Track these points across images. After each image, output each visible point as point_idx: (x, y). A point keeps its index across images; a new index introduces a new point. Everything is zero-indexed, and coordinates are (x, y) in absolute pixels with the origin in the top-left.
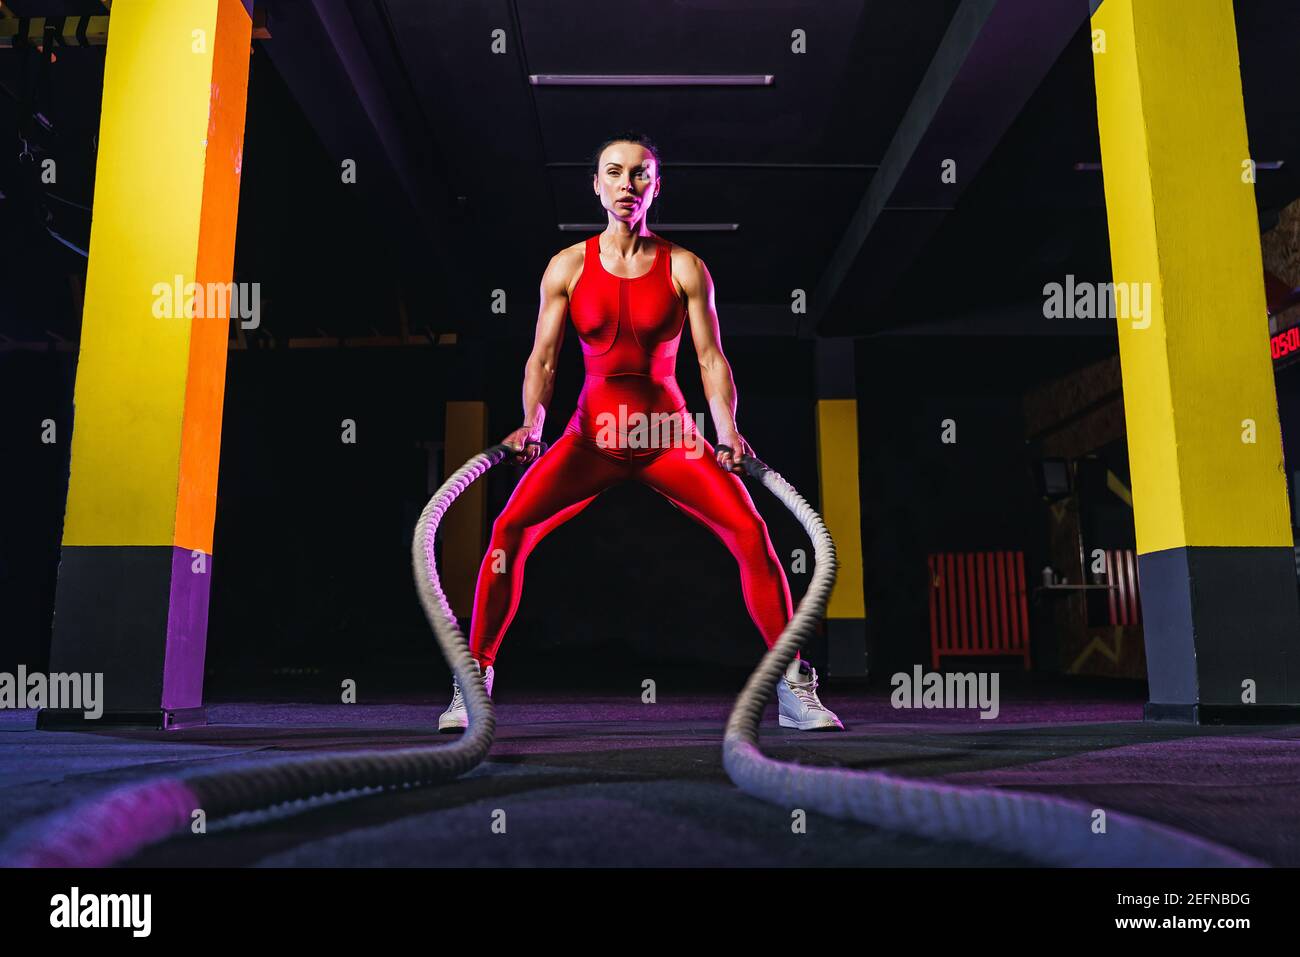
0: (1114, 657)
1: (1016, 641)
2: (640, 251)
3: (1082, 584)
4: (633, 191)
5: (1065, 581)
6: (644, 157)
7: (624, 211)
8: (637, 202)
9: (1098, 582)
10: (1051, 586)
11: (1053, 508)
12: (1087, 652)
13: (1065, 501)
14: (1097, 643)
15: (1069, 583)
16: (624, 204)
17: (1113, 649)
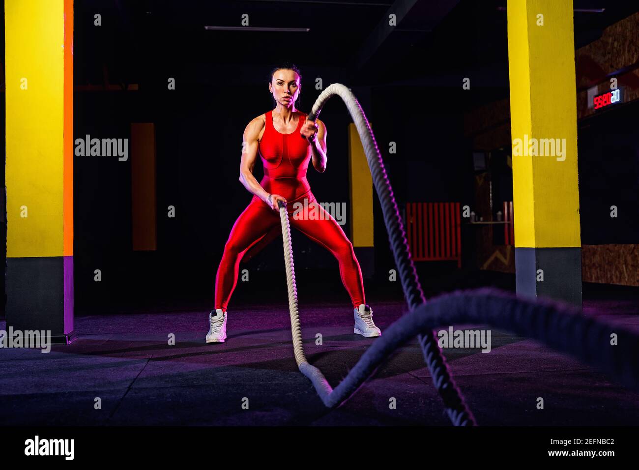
0: (506, 262)
1: (454, 253)
2: (292, 119)
3: (490, 221)
4: (290, 93)
5: (481, 219)
6: (294, 76)
7: (286, 102)
8: (291, 98)
9: (499, 219)
10: (474, 223)
11: (477, 177)
12: (492, 258)
13: (484, 174)
14: (497, 254)
15: (484, 221)
16: (285, 99)
17: (506, 258)
